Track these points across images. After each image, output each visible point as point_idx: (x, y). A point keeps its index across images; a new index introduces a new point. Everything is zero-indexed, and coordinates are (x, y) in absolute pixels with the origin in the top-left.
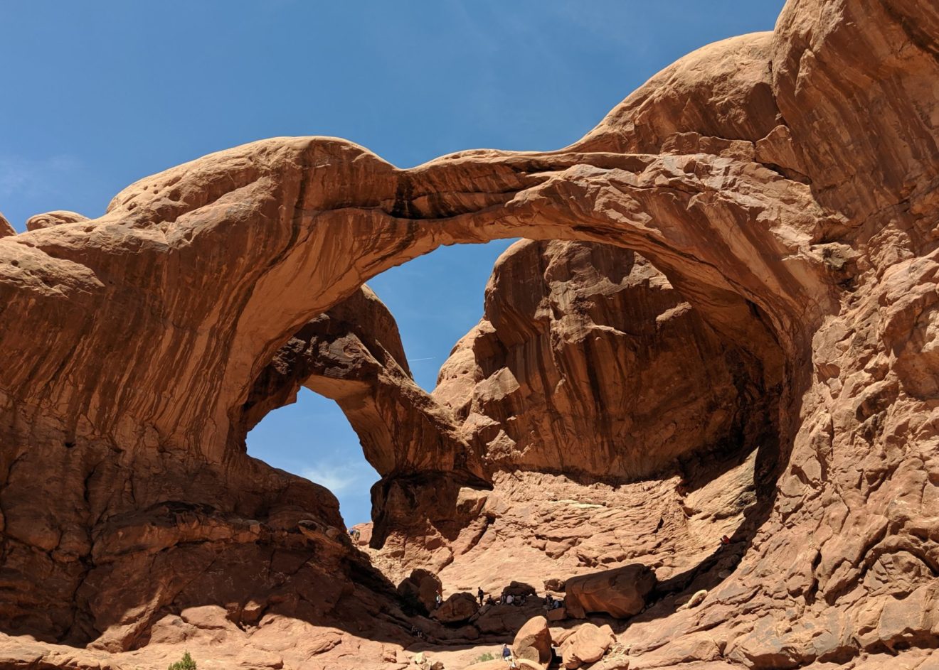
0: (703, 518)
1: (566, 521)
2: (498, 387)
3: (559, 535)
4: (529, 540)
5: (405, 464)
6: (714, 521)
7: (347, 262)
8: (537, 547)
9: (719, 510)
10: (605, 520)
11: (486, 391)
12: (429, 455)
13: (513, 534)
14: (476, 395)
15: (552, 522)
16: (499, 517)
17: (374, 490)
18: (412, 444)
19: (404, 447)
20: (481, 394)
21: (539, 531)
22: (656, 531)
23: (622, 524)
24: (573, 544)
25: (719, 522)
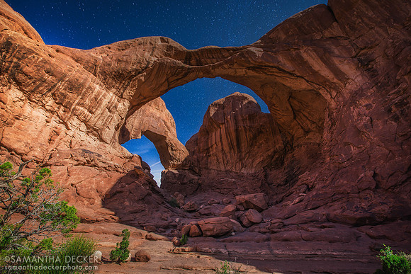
1: (228, 184)
3: (226, 188)
4: (214, 190)
8: (217, 192)
13: (208, 189)
15: (223, 184)
16: (203, 184)
21: (218, 187)
25: (279, 187)
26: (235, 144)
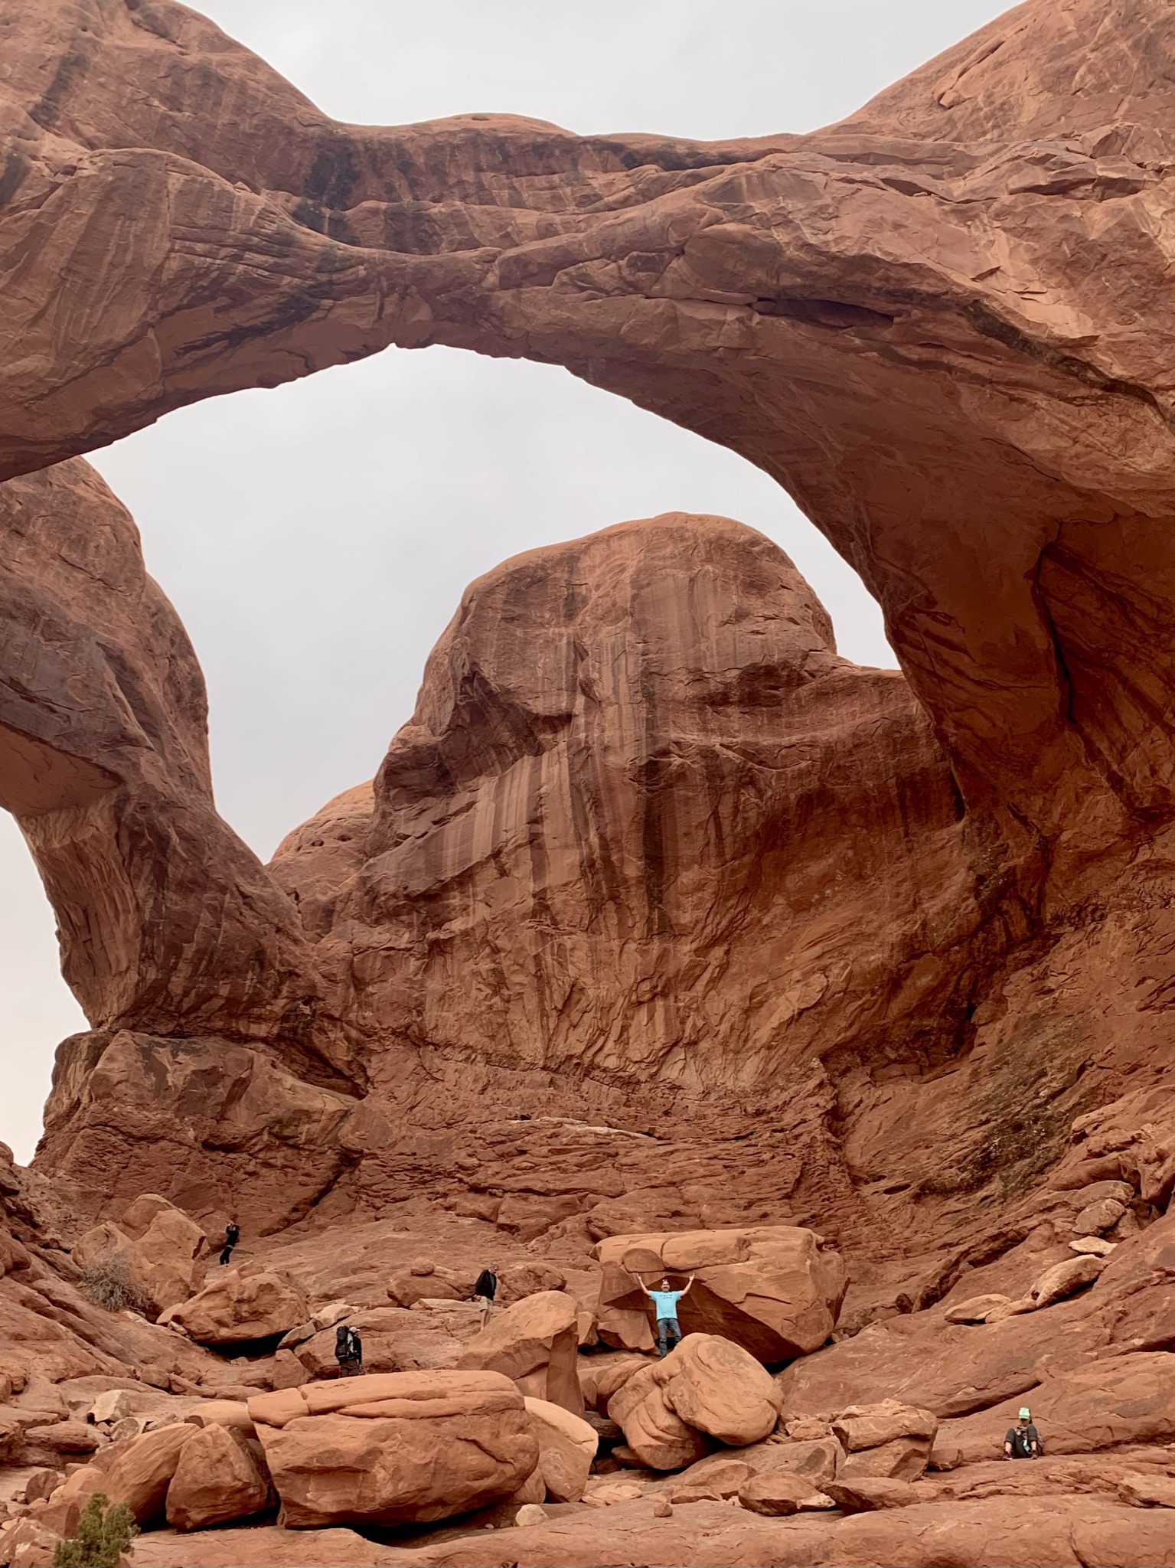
0: (890, 1191)
1: (555, 1158)
2: (420, 863)
3: (538, 1186)
4: (452, 1200)
5: (160, 1001)
6: (917, 1198)
7: (137, 313)
8: (471, 1215)
9: (931, 1174)
10: (658, 1161)
11: (391, 873)
12: (224, 991)
13: (404, 1193)
14: (364, 880)
15: (518, 1161)
16: (374, 1156)
17: (66, 1052)
18: (189, 950)
19: (167, 958)
20: (376, 878)
21: (481, 1178)
22: (788, 1196)
23: (701, 1171)
24: (571, 1208)
25: (932, 1201)
26: (633, 869)
